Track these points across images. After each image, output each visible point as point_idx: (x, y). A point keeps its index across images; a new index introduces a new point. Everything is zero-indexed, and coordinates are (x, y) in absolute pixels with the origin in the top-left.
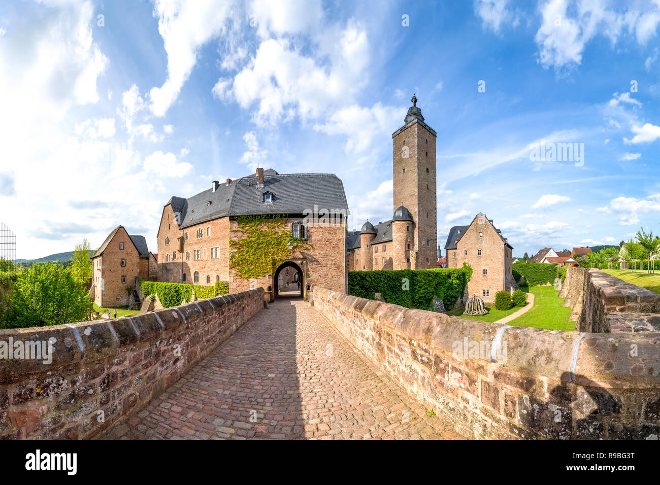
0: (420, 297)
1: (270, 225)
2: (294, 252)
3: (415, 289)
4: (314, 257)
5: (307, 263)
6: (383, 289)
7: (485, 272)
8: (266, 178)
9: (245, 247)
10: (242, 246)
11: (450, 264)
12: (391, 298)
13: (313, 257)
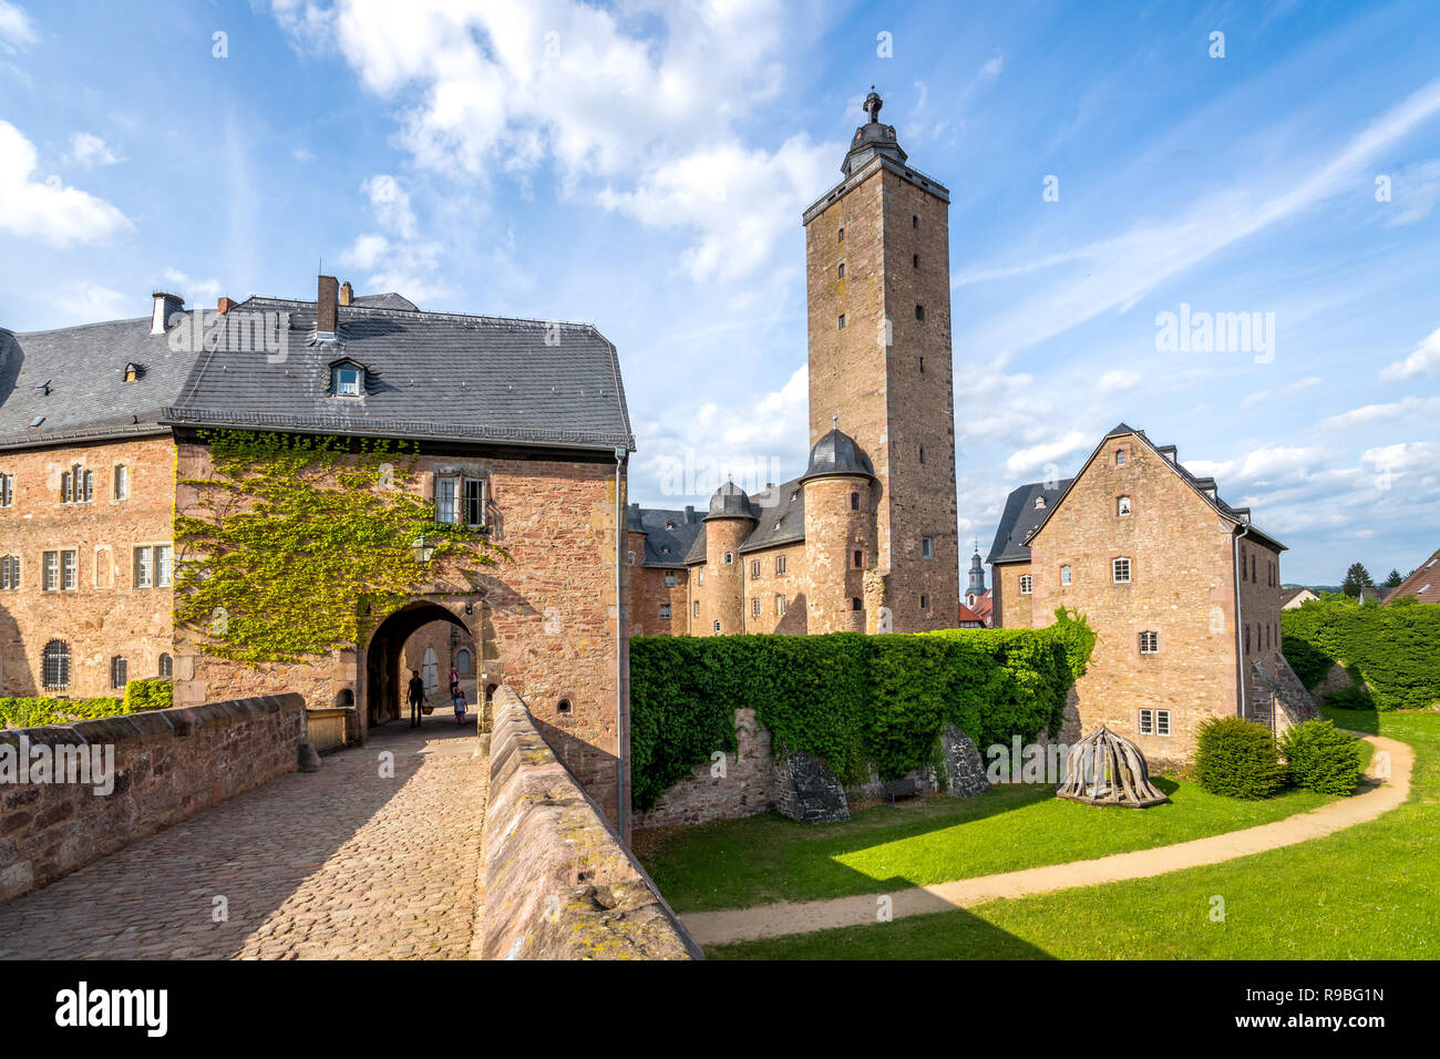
0: (892, 727)
1: (351, 473)
2: (439, 571)
3: (876, 698)
4: (514, 588)
5: (486, 608)
6: (761, 696)
7: (1148, 641)
8: (349, 313)
9: (243, 547)
10: (232, 541)
11: (1007, 613)
12: (788, 727)
13: (507, 588)
